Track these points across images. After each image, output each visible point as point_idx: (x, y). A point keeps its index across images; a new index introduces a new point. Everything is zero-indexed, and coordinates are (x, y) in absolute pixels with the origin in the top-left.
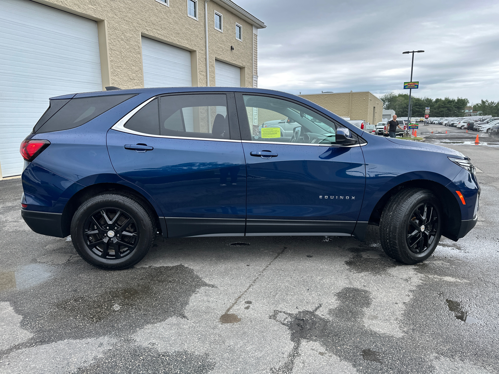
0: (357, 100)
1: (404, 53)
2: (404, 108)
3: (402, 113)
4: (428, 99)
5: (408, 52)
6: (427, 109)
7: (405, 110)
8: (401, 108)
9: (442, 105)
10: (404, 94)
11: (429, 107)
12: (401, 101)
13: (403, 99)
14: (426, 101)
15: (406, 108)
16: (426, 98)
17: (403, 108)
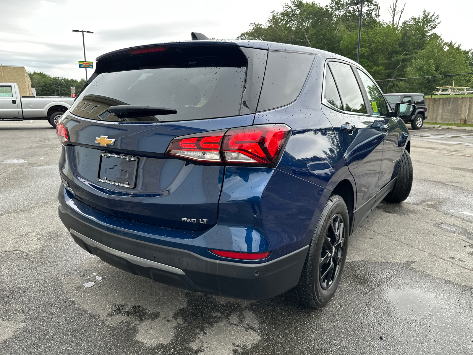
0: (10, 75)
1: (73, 31)
2: (43, 87)
3: (41, 91)
4: (65, 79)
5: (78, 31)
6: (72, 89)
7: (44, 89)
8: (40, 87)
9: (80, 86)
10: (39, 72)
11: (74, 87)
12: (38, 79)
13: (40, 77)
14: (64, 81)
15: (45, 87)
16: (63, 78)
17: (41, 86)
